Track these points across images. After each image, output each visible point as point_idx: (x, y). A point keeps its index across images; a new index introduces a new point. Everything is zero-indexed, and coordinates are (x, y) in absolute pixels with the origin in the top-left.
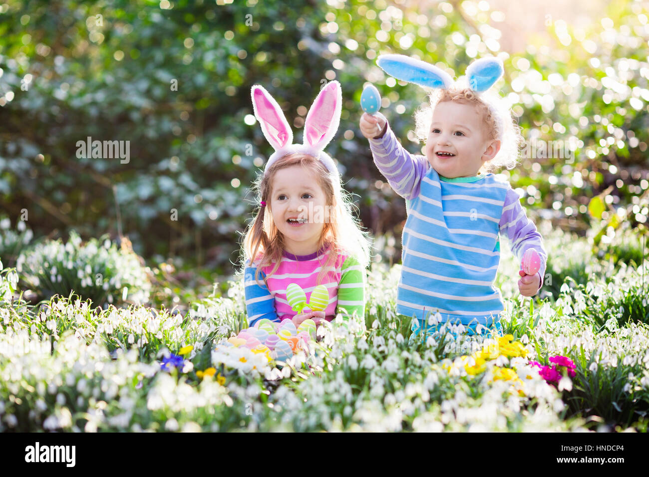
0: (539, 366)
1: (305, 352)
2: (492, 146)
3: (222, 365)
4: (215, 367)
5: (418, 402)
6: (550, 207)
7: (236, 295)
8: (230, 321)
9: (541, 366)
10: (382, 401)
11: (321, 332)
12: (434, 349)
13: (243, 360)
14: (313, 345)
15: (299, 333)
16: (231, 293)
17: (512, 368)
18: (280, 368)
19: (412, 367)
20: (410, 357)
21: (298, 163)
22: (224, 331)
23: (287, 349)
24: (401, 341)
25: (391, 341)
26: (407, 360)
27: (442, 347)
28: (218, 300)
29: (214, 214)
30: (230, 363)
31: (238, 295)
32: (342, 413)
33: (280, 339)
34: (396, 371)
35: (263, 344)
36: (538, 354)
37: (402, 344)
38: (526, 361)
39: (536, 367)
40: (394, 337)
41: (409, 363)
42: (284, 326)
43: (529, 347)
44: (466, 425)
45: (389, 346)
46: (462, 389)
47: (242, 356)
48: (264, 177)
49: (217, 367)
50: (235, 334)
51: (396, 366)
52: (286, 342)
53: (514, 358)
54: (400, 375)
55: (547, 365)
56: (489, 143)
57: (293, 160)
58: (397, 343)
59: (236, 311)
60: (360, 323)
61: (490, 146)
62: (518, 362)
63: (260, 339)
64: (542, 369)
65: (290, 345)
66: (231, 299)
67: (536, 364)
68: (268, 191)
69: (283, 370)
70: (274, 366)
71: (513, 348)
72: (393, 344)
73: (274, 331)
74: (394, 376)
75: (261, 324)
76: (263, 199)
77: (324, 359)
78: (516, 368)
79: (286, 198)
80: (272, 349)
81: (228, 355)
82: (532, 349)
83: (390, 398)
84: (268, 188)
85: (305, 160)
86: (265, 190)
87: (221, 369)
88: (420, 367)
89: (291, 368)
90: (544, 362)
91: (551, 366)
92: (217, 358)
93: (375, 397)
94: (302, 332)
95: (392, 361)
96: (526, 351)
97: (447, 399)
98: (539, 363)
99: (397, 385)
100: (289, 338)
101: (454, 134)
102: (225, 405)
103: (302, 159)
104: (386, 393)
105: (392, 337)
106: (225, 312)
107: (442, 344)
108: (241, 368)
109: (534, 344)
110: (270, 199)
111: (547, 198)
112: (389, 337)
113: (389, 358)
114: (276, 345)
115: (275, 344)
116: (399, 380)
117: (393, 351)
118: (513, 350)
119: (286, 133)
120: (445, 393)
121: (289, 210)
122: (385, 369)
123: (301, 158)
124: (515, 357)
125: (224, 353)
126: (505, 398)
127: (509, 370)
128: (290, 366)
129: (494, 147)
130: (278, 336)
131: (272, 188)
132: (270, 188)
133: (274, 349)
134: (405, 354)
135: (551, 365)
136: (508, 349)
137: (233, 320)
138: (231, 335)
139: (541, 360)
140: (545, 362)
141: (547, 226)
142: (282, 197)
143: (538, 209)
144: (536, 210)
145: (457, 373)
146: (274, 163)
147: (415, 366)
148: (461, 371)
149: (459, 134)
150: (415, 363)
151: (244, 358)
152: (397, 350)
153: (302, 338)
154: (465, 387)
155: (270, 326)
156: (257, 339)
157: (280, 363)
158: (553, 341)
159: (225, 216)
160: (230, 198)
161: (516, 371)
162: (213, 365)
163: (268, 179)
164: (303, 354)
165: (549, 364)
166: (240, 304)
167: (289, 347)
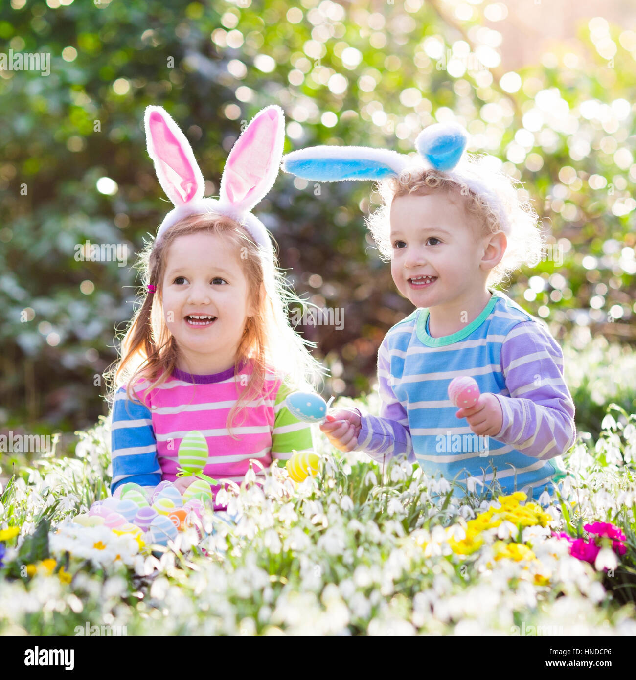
0: (568, 539)
1: (197, 528)
2: (493, 244)
3: (67, 555)
4: (55, 559)
5: (375, 596)
6: (586, 306)
7: (88, 453)
8: (80, 492)
9: (571, 540)
10: (320, 595)
11: (222, 498)
12: (401, 518)
13: (100, 545)
14: (210, 517)
15: (187, 503)
16: (80, 451)
17: (526, 543)
18: (157, 555)
19: (367, 545)
20: (363, 530)
21: (208, 228)
22: (68, 504)
23: (169, 529)
24: (349, 507)
25: (332, 508)
26: (357, 535)
27: (415, 515)
28: (60, 461)
29: (54, 337)
30: (80, 550)
31: (92, 453)
32: (255, 616)
33: (157, 513)
34: (340, 552)
35: (131, 522)
36: (566, 522)
37: (351, 512)
38: (548, 532)
39: (564, 540)
40: (337, 501)
41: (362, 539)
42: (161, 493)
43: (552, 510)
44: (452, 622)
45: (329, 515)
46: (443, 572)
47: (97, 540)
48: (155, 246)
49: (59, 556)
50: (86, 509)
51: (342, 545)
52: (168, 518)
53: (527, 529)
54: (348, 559)
55: (581, 538)
56: (487, 241)
57: (201, 222)
58: (342, 511)
59: (89, 477)
60: (283, 483)
61: (489, 245)
62: (535, 534)
63: (125, 515)
64: (572, 544)
65: (175, 522)
66: (82, 459)
67: (563, 536)
68: (160, 269)
69: (163, 558)
70: (149, 552)
71: (527, 513)
72: (336, 511)
73: (146, 502)
74: (339, 559)
75: (125, 491)
76: (152, 281)
77: (227, 538)
78: (532, 543)
79: (185, 282)
80: (146, 530)
81: (75, 538)
82: (557, 513)
83: (331, 591)
84: (160, 265)
85: (221, 224)
86: (155, 267)
87: (64, 559)
88: (379, 545)
89: (176, 555)
90: (576, 535)
91: (587, 540)
92: (57, 543)
93: (307, 591)
94: (191, 501)
95: (334, 535)
96: (548, 517)
97: (421, 591)
98: (568, 536)
99: (341, 571)
100: (172, 512)
101: (426, 244)
102: (71, 610)
103: (216, 223)
104: (325, 584)
105: (334, 502)
106: (72, 480)
107: (414, 511)
108: (97, 557)
109: (559, 506)
110: (162, 283)
111: (583, 293)
112: (329, 501)
113: (329, 533)
114: (152, 524)
115: (150, 521)
116: (346, 566)
117: (336, 522)
118: (527, 516)
119: (194, 183)
120: (419, 582)
121: (189, 300)
122: (323, 548)
123: (215, 221)
124: (530, 526)
125: (69, 536)
126: (513, 584)
127: (520, 546)
128: (173, 552)
129: (495, 244)
130: (153, 508)
131: (166, 265)
132: (163, 264)
133: (149, 530)
134: (355, 525)
135: (588, 538)
136: (518, 514)
137: (85, 490)
138: (81, 511)
139: (572, 530)
140: (578, 534)
141: (583, 334)
142: (179, 281)
143: (568, 308)
144: (564, 310)
145: (438, 551)
146: (171, 227)
147: (371, 543)
148: (443, 548)
149: (433, 241)
150: (370, 538)
151: (100, 543)
152: (341, 519)
153: (192, 509)
154: (450, 569)
155: (140, 495)
156: (121, 516)
157: (158, 548)
158: (589, 499)
159: (72, 340)
160: (79, 310)
161: (531, 547)
162: (52, 554)
163: (161, 250)
164: (194, 531)
165: (584, 536)
166: (96, 468)
167: (173, 525)
